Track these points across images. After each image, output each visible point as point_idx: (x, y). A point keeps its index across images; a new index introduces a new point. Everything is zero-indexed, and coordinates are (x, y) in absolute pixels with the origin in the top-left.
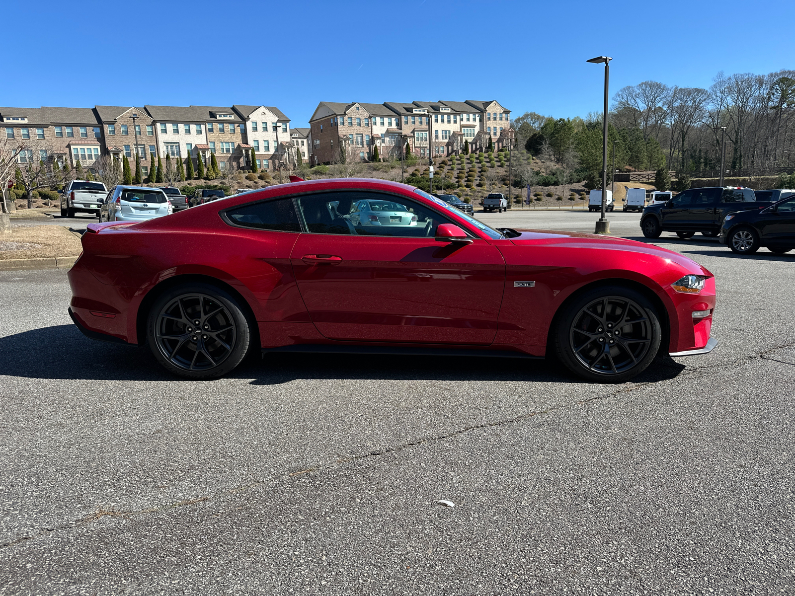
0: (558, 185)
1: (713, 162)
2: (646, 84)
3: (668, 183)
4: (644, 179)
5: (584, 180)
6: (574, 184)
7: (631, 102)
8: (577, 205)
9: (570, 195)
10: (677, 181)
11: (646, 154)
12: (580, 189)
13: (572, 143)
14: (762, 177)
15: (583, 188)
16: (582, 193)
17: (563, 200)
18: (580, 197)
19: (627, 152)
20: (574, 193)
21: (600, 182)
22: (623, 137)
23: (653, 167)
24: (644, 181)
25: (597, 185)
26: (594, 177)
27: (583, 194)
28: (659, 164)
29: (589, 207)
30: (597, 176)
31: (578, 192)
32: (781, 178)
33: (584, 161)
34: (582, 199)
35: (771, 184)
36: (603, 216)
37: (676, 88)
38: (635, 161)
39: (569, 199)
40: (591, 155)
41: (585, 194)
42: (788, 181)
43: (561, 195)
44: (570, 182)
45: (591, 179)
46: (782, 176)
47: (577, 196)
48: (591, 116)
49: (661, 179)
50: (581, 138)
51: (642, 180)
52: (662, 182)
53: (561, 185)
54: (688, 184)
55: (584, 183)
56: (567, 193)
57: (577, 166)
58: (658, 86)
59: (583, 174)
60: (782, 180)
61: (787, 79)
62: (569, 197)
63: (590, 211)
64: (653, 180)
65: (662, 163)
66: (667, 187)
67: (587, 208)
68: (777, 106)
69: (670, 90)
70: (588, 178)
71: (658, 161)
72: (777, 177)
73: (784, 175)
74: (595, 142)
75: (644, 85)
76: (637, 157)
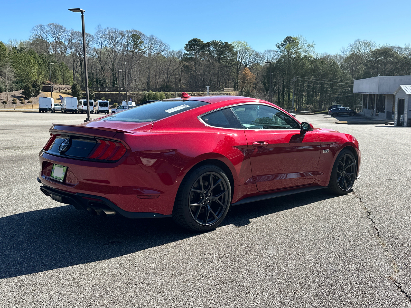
0: (2, 92)
1: (101, 82)
2: (53, 25)
3: (80, 94)
4: (63, 90)
5: (21, 89)
6: (14, 92)
7: (44, 36)
8: (19, 107)
9: (12, 100)
10: (85, 93)
11: (60, 73)
12: (19, 95)
13: (8, 61)
14: (134, 93)
15: (21, 95)
16: (21, 98)
17: (7, 103)
18: (20, 102)
19: (47, 71)
20: (16, 99)
21: (34, 92)
22: (43, 60)
23: (65, 82)
24: (64, 92)
25: (32, 93)
26: (29, 87)
27: (22, 100)
28: (69, 81)
29: (39, 109)
30: (31, 87)
31: (19, 98)
32: (144, 94)
33: (18, 75)
34: (22, 103)
35: (139, 97)
36: (88, 116)
37: (72, 30)
38: (54, 77)
39: (12, 103)
40: (23, 71)
41: (24, 99)
42: (148, 96)
43: (5, 100)
44: (11, 90)
45: (26, 89)
46: (144, 93)
47: (18, 101)
48: (11, 42)
49: (76, 91)
50: (13, 58)
51: (62, 91)
52: (77, 93)
53: (3, 92)
54: (93, 95)
55: (21, 91)
56: (10, 99)
57: (14, 79)
58: (61, 28)
59: (19, 85)
60: (144, 95)
61: (136, 35)
62: (12, 101)
63: (40, 112)
64: (70, 91)
65: (71, 80)
66: (80, 97)
67: (38, 110)
68: (133, 51)
69: (69, 31)
70: (24, 89)
71: (69, 79)
72: (142, 93)
73: (145, 92)
74: (26, 62)
75: (51, 25)
76: (54, 75)
